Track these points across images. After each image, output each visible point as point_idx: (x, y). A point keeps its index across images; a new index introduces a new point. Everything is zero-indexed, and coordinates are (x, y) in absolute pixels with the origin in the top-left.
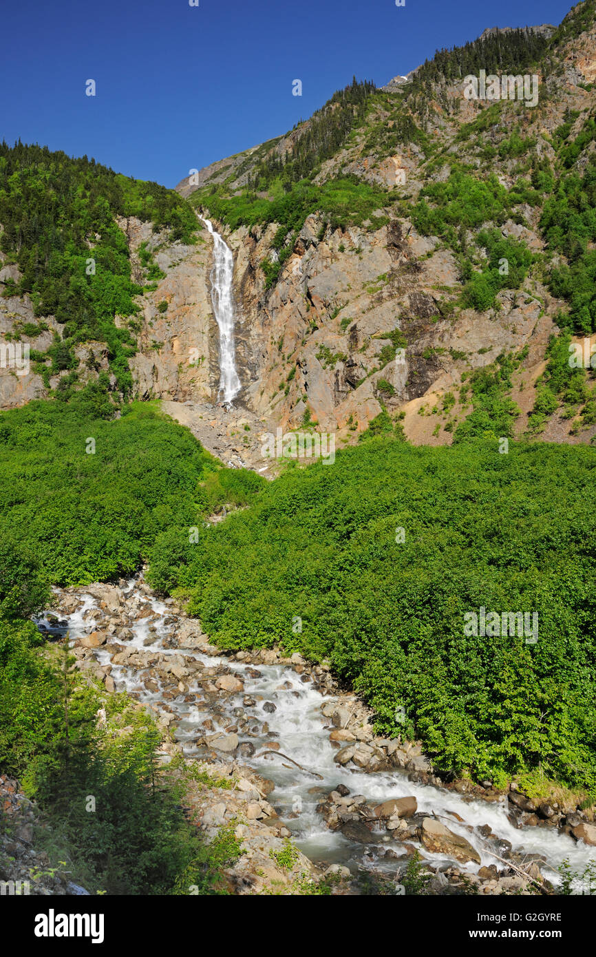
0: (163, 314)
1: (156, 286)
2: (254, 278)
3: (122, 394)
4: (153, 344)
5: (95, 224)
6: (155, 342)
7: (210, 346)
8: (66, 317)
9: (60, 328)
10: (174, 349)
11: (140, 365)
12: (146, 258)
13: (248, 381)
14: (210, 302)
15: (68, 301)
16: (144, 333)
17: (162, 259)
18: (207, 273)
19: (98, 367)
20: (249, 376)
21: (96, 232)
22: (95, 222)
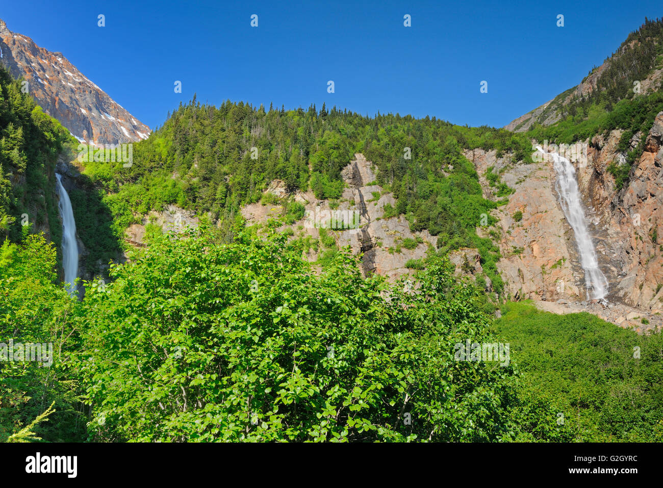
0: (519, 223)
1: (508, 201)
2: (603, 182)
3: (497, 295)
4: (513, 250)
5: (448, 158)
6: (515, 248)
7: (568, 247)
8: (438, 230)
9: (434, 240)
10: (535, 253)
11: (507, 268)
12: (494, 179)
13: (615, 278)
14: (560, 209)
15: (438, 217)
16: (503, 241)
17: (509, 178)
18: (552, 185)
19: (473, 270)
20: (616, 273)
21: (449, 163)
22: (447, 156)
